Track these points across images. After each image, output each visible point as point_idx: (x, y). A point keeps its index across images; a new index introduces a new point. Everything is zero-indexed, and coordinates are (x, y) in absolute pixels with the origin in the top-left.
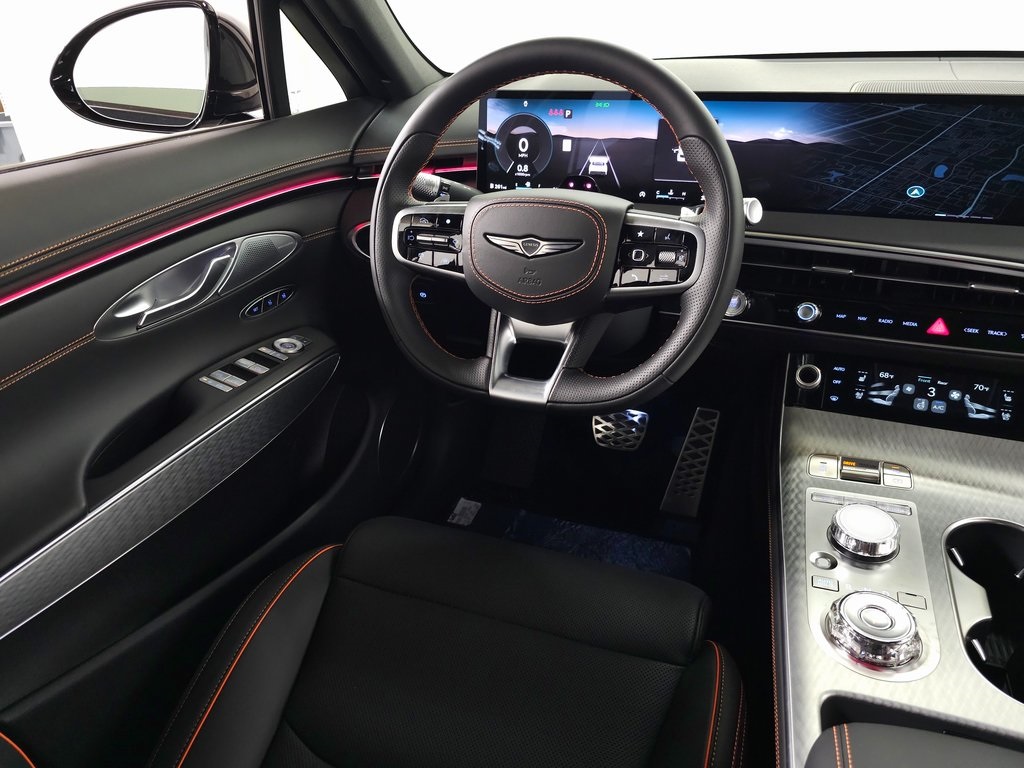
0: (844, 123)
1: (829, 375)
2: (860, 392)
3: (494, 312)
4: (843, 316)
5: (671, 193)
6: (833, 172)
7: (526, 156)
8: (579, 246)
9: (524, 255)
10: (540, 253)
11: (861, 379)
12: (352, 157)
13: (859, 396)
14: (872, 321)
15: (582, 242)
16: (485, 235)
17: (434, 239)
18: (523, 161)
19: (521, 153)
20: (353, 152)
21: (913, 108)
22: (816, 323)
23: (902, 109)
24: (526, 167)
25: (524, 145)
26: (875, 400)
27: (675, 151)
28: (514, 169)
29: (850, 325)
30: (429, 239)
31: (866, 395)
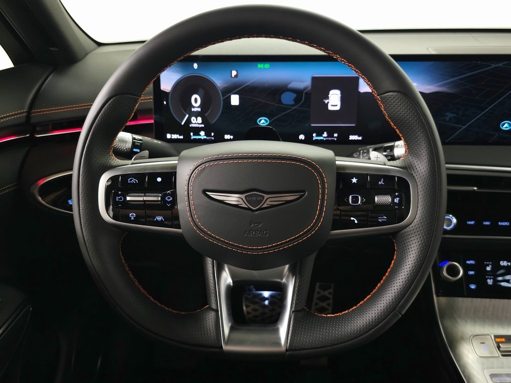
0: (454, 77)
1: (467, 268)
2: (490, 279)
3: (209, 261)
4: (472, 223)
5: (325, 135)
6: (448, 114)
7: (199, 110)
8: (302, 196)
9: (249, 209)
10: (265, 206)
11: (488, 269)
12: (28, 117)
13: (490, 282)
14: (494, 224)
15: (304, 191)
16: (204, 192)
17: (146, 198)
18: (197, 115)
19: (194, 107)
20: (29, 112)
21: (501, 65)
22: (455, 230)
23: (493, 66)
24: (200, 120)
25: (196, 100)
26: (503, 284)
27: (326, 101)
28: (189, 121)
29: (478, 229)
30: (141, 199)
31: (495, 281)
